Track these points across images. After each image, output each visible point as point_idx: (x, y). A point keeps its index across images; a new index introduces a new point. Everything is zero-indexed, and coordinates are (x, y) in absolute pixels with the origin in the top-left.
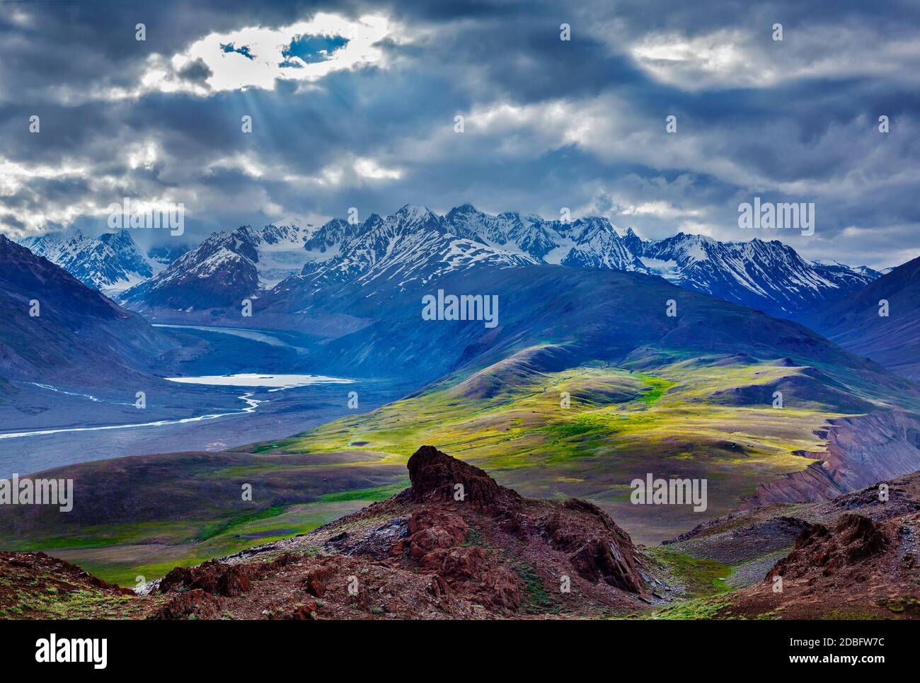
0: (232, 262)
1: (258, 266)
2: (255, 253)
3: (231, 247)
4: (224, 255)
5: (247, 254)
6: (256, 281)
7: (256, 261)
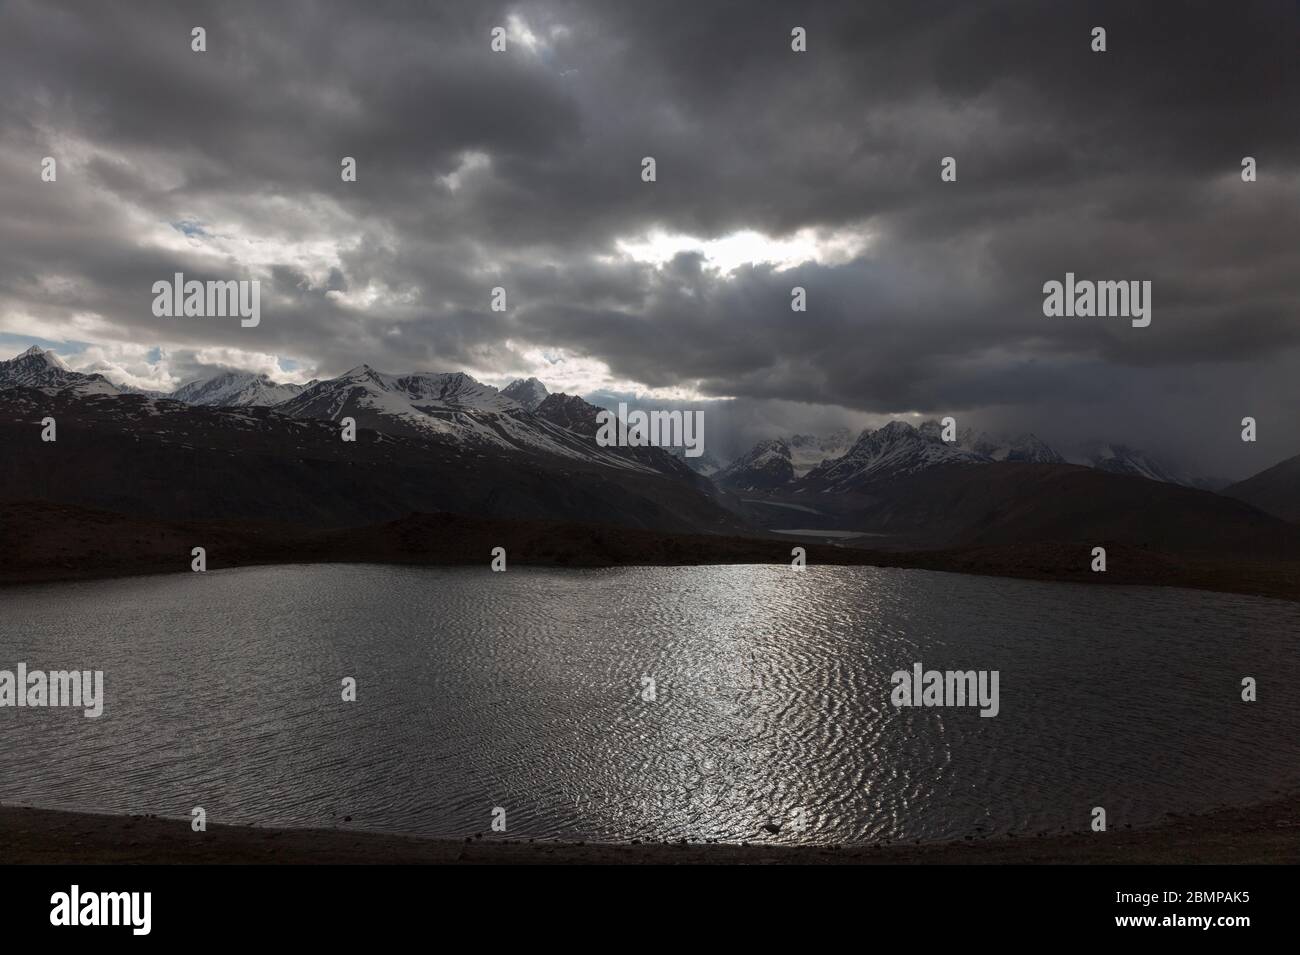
0: (777, 459)
1: (792, 461)
2: (789, 453)
3: (774, 449)
4: (770, 454)
5: (784, 454)
6: (792, 472)
7: (790, 458)
